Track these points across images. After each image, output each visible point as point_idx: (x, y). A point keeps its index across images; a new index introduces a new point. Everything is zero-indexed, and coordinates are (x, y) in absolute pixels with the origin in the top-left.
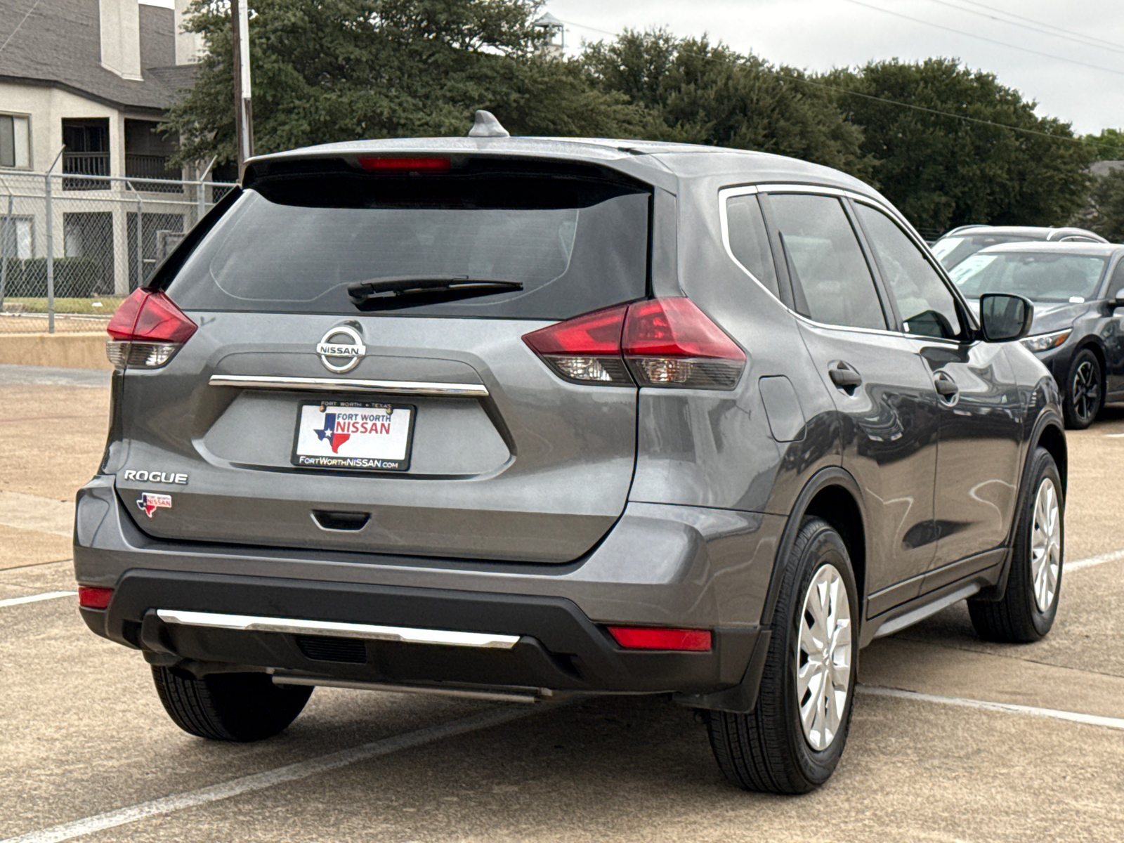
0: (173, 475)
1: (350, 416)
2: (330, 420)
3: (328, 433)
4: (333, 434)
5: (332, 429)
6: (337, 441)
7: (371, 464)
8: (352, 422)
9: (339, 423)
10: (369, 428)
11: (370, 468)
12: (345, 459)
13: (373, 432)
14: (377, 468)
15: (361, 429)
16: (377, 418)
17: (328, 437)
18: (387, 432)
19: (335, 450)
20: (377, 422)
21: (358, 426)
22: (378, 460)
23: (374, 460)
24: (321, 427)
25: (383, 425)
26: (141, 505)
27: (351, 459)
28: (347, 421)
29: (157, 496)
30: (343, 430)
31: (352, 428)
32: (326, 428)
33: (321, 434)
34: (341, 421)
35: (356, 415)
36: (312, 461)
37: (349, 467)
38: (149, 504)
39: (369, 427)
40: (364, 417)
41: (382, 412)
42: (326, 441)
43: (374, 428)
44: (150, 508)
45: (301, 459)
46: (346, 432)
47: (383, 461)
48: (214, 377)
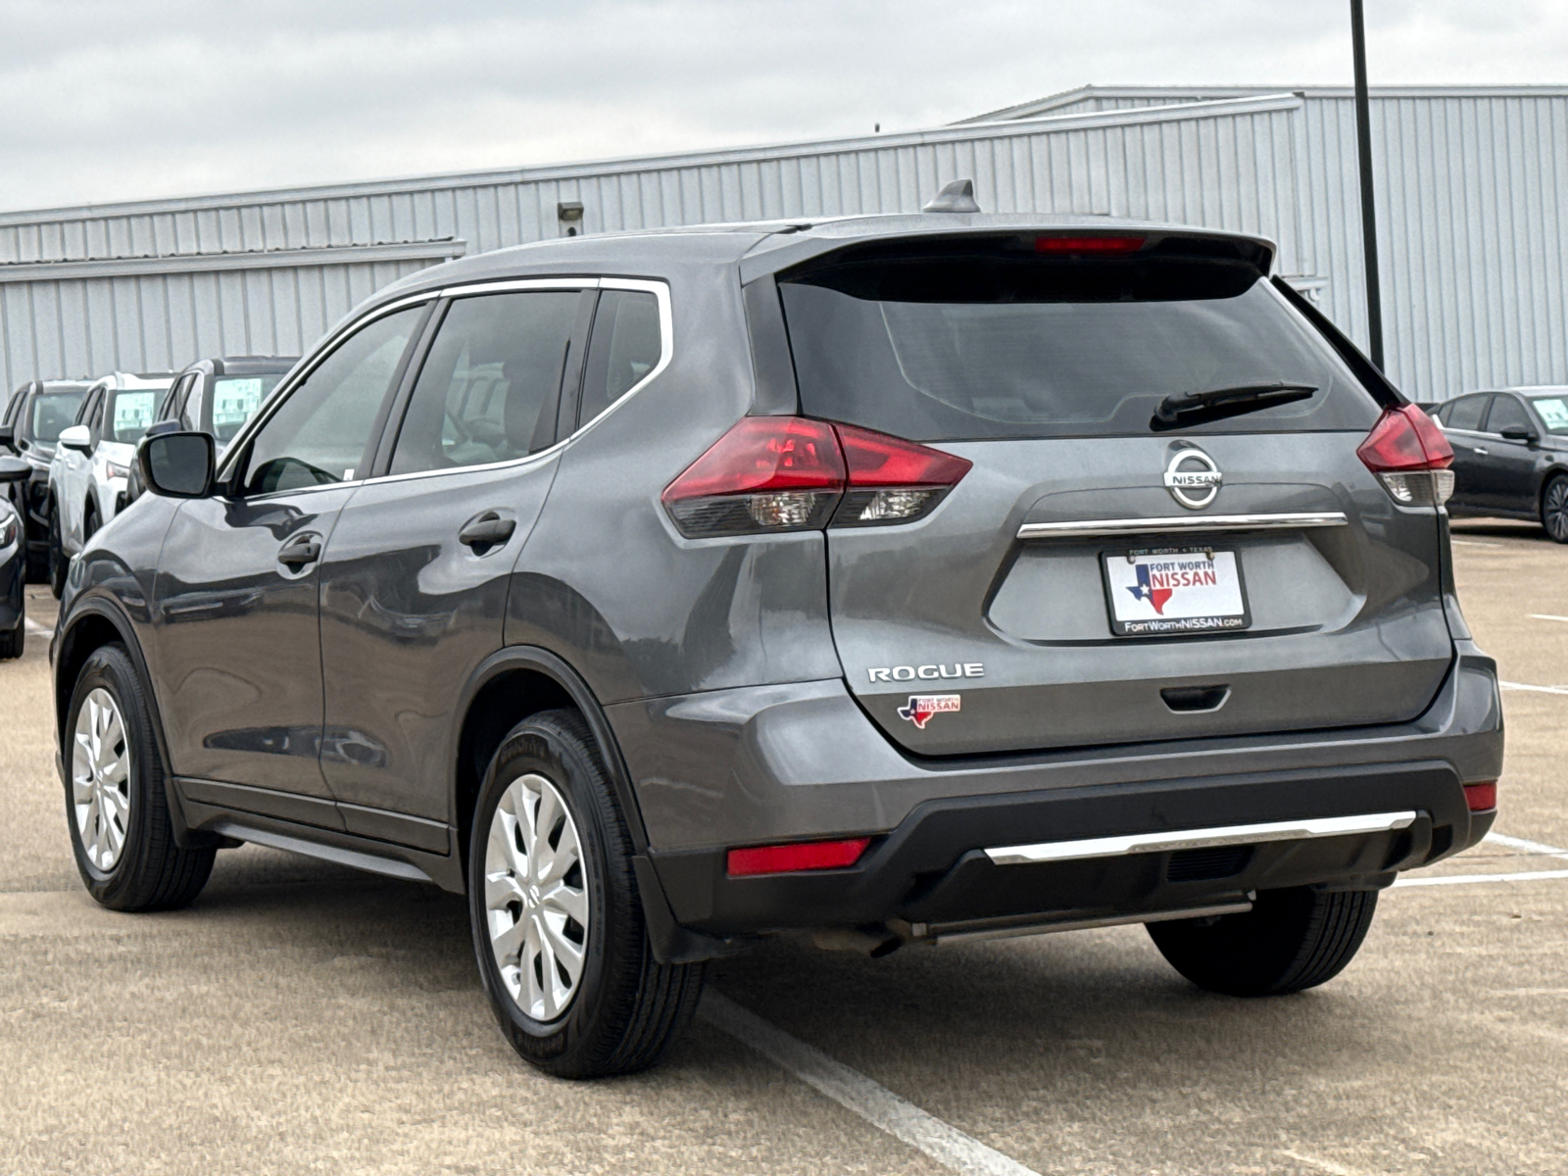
0: (958, 667)
1: (1166, 566)
2: (1143, 573)
3: (1145, 589)
4: (1150, 590)
5: (1148, 585)
6: (1159, 598)
7: (1210, 623)
8: (1170, 573)
9: (1154, 577)
10: (1191, 580)
11: (1211, 629)
12: (1178, 620)
13: (1198, 584)
14: (1218, 628)
15: (1183, 581)
16: (1197, 565)
17: (1146, 595)
18: (1214, 581)
19: (1159, 610)
20: (1198, 571)
21: (1179, 577)
22: (1218, 618)
23: (1212, 618)
24: (1135, 583)
25: (1206, 574)
26: (907, 714)
27: (1185, 619)
28: (1164, 573)
29: (935, 697)
30: (1162, 584)
31: (1172, 582)
32: (1140, 584)
33: (1137, 592)
34: (1158, 574)
35: (1173, 564)
36: (1140, 627)
37: (1186, 630)
38: (920, 710)
39: (1190, 576)
40: (1182, 566)
41: (1201, 557)
42: (1144, 600)
43: (1197, 579)
44: (920, 717)
45: (1127, 627)
46: (1166, 587)
47: (1224, 618)
48: (1024, 527)
